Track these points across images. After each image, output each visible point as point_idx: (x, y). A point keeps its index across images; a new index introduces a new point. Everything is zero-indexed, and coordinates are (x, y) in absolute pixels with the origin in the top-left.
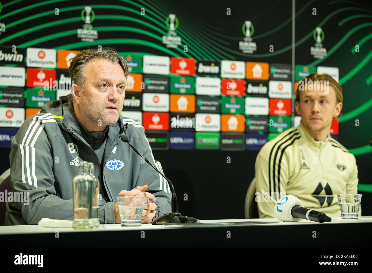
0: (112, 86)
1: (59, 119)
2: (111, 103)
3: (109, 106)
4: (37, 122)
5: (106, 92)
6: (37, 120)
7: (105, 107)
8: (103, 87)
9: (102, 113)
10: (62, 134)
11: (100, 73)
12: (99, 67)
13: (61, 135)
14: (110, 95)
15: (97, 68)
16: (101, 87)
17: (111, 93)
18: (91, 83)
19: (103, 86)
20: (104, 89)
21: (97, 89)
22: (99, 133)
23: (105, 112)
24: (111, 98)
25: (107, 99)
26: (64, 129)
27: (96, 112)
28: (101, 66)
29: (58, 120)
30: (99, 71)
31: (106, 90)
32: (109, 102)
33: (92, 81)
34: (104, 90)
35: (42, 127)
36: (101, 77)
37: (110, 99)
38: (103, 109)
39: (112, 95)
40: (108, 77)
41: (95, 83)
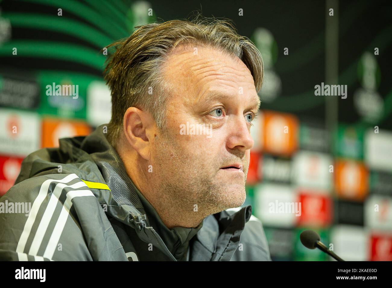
0: (236, 113)
1: (99, 189)
2: (234, 157)
3: (231, 163)
4: (53, 195)
5: (222, 128)
6: (53, 190)
7: (220, 166)
8: (215, 116)
9: (214, 182)
10: (112, 229)
11: (208, 81)
12: (204, 65)
13: (112, 232)
14: (232, 135)
15: (199, 66)
16: (209, 116)
17: (235, 132)
18: (185, 105)
19: (215, 113)
20: (218, 121)
21: (200, 120)
22: (190, 229)
23: (221, 178)
24: (236, 142)
25: (224, 147)
26: (116, 216)
27: (198, 178)
28: (209, 64)
29: (98, 194)
30: (205, 74)
31: (221, 122)
32: (229, 155)
33: (188, 100)
34: (216, 124)
35: (67, 207)
36: (211, 89)
37: (232, 147)
38: (216, 172)
39: (239, 136)
40: (225, 90)
41: (196, 104)
